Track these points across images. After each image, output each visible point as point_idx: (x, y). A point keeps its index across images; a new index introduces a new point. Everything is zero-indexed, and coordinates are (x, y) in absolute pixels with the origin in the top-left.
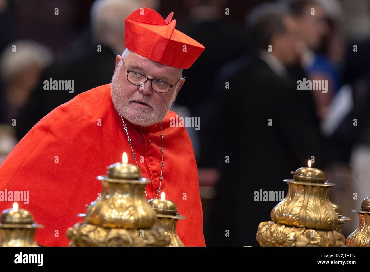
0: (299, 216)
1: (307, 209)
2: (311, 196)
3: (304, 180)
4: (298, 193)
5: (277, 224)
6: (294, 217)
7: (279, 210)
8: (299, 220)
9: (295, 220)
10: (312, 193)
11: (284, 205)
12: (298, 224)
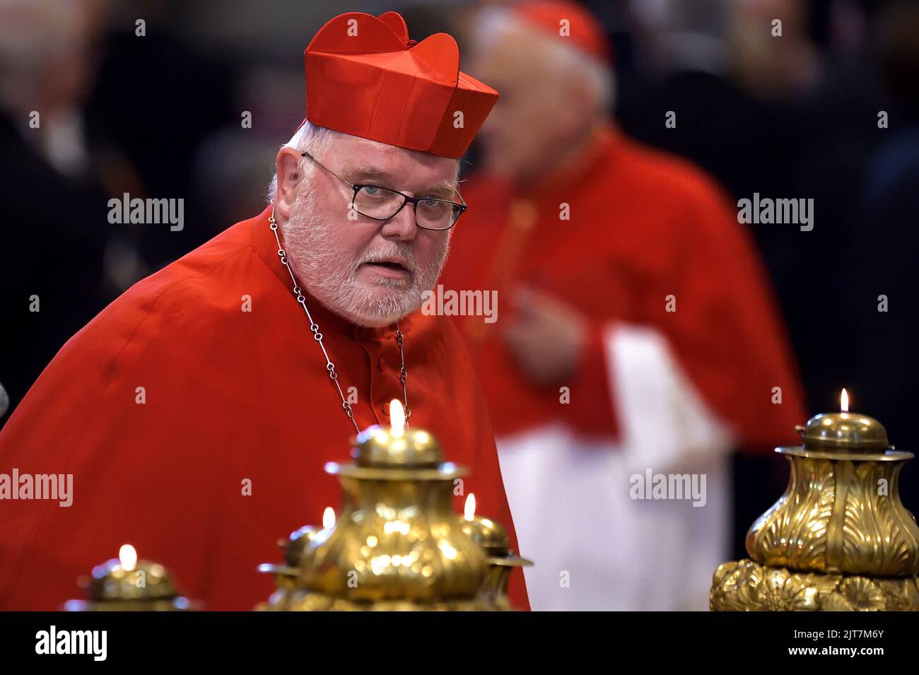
0: (825, 543)
1: (844, 524)
2: (852, 489)
3: (830, 447)
4: (817, 481)
5: (764, 568)
6: (811, 548)
7: (770, 530)
8: (824, 553)
9: (815, 553)
10: (855, 479)
11: (782, 517)
12: (822, 565)
